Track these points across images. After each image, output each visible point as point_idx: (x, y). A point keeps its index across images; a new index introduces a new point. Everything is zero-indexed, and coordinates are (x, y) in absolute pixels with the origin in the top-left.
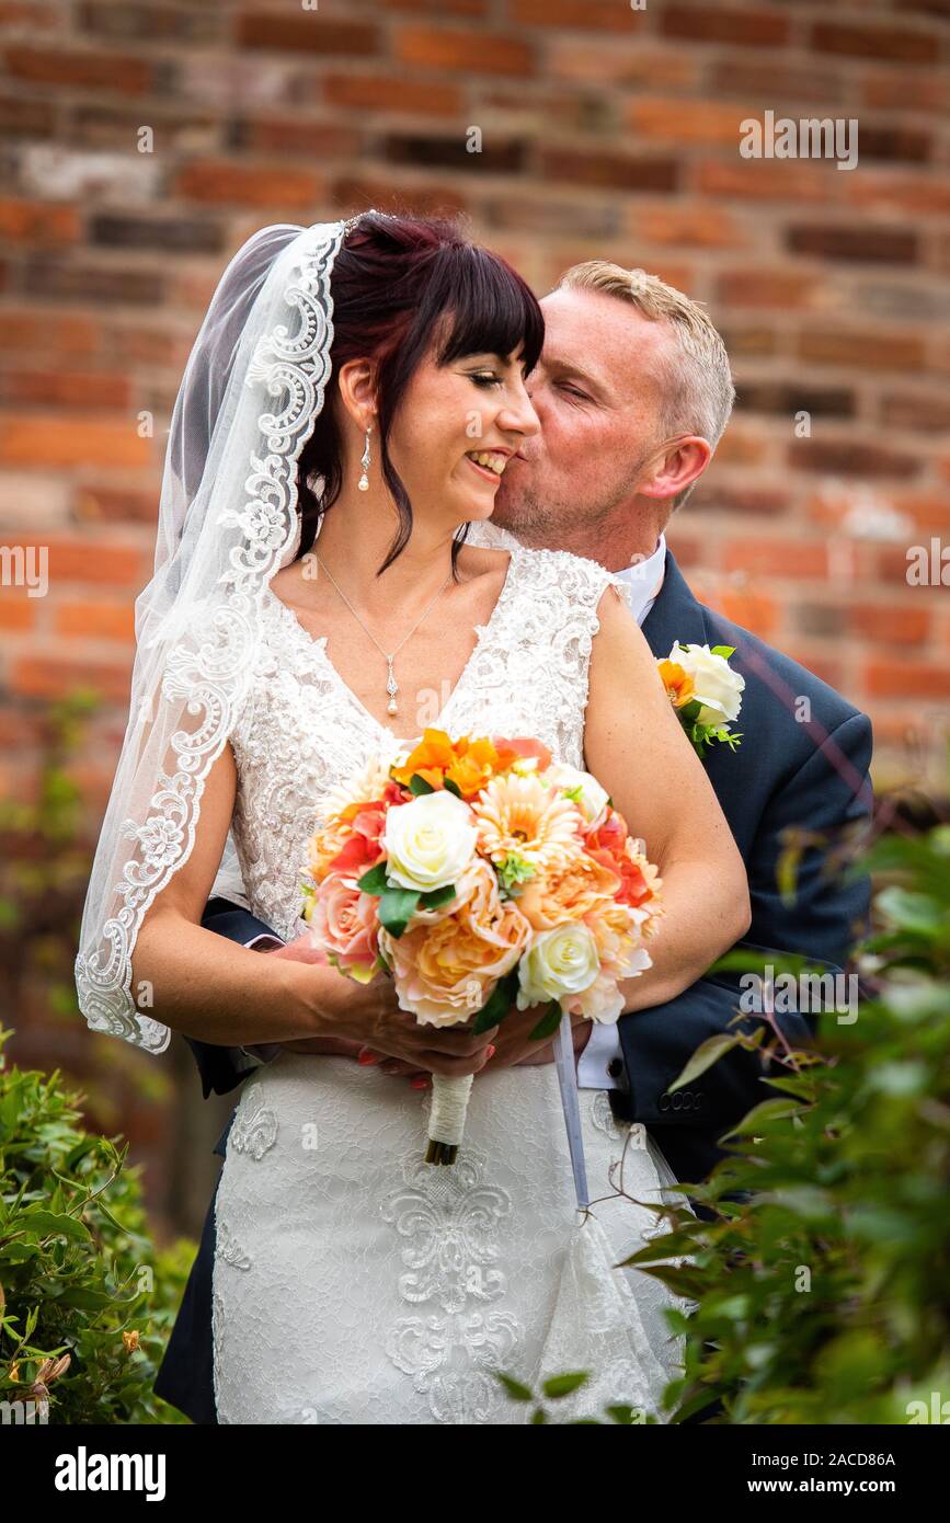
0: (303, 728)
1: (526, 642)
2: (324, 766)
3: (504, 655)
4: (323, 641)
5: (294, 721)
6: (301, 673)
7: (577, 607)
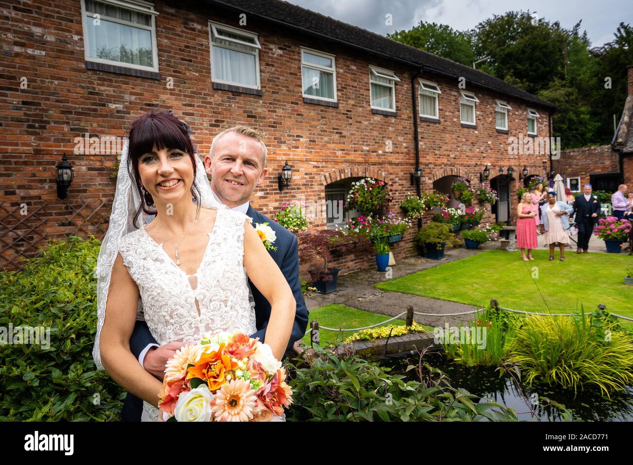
0: (154, 276)
1: (225, 239)
2: (163, 289)
3: (219, 244)
4: (162, 244)
5: (152, 275)
6: (154, 259)
7: (238, 227)
